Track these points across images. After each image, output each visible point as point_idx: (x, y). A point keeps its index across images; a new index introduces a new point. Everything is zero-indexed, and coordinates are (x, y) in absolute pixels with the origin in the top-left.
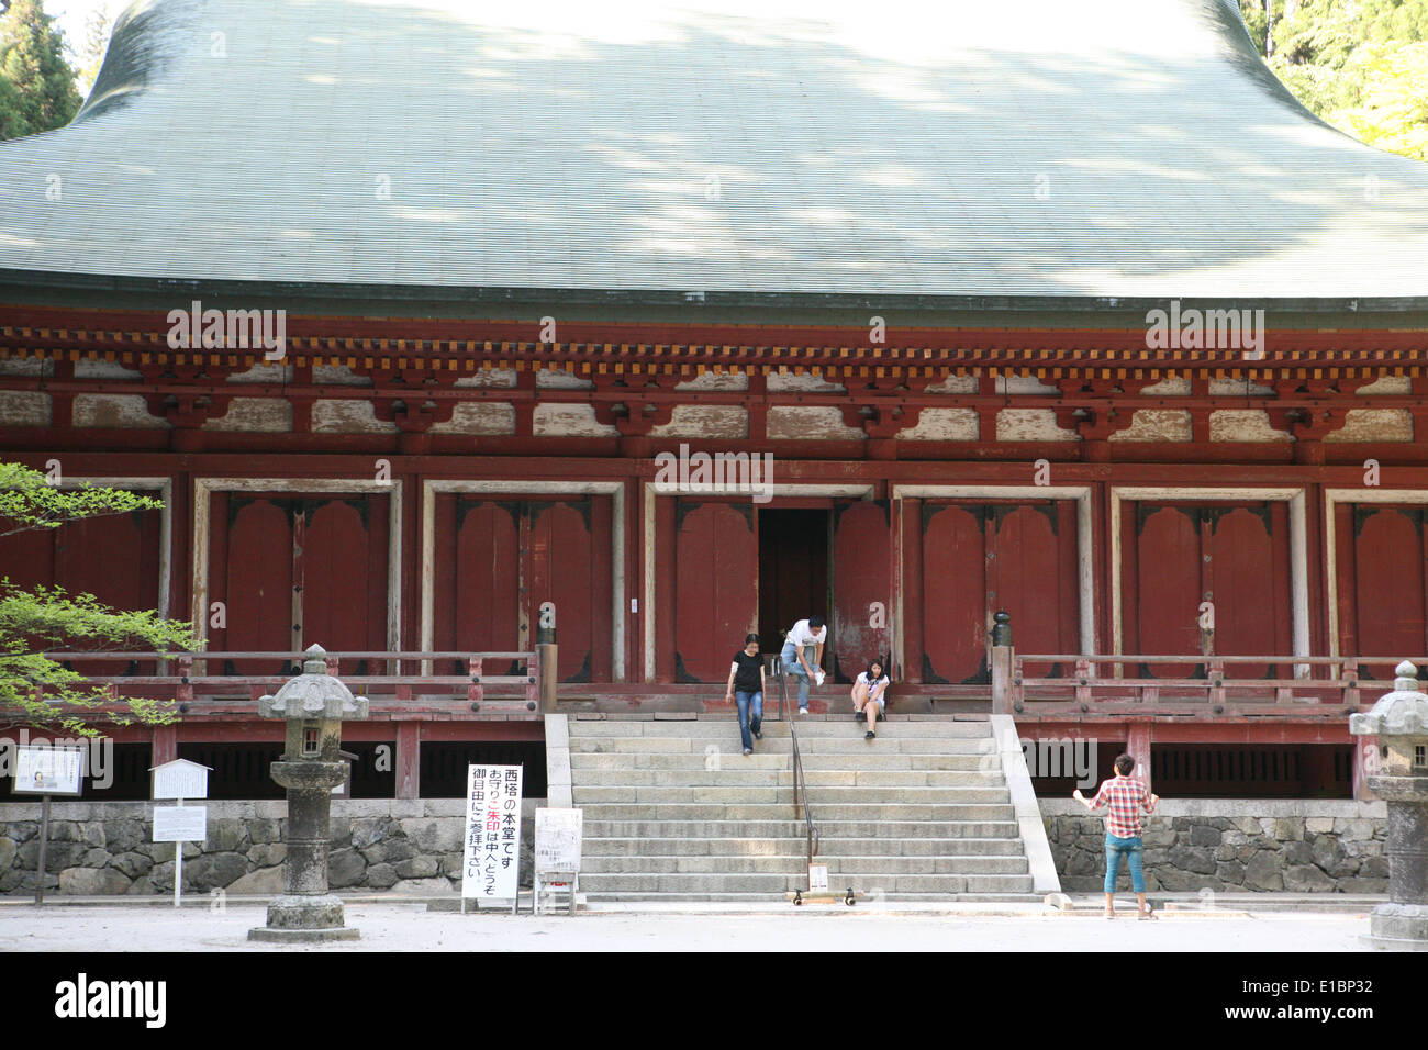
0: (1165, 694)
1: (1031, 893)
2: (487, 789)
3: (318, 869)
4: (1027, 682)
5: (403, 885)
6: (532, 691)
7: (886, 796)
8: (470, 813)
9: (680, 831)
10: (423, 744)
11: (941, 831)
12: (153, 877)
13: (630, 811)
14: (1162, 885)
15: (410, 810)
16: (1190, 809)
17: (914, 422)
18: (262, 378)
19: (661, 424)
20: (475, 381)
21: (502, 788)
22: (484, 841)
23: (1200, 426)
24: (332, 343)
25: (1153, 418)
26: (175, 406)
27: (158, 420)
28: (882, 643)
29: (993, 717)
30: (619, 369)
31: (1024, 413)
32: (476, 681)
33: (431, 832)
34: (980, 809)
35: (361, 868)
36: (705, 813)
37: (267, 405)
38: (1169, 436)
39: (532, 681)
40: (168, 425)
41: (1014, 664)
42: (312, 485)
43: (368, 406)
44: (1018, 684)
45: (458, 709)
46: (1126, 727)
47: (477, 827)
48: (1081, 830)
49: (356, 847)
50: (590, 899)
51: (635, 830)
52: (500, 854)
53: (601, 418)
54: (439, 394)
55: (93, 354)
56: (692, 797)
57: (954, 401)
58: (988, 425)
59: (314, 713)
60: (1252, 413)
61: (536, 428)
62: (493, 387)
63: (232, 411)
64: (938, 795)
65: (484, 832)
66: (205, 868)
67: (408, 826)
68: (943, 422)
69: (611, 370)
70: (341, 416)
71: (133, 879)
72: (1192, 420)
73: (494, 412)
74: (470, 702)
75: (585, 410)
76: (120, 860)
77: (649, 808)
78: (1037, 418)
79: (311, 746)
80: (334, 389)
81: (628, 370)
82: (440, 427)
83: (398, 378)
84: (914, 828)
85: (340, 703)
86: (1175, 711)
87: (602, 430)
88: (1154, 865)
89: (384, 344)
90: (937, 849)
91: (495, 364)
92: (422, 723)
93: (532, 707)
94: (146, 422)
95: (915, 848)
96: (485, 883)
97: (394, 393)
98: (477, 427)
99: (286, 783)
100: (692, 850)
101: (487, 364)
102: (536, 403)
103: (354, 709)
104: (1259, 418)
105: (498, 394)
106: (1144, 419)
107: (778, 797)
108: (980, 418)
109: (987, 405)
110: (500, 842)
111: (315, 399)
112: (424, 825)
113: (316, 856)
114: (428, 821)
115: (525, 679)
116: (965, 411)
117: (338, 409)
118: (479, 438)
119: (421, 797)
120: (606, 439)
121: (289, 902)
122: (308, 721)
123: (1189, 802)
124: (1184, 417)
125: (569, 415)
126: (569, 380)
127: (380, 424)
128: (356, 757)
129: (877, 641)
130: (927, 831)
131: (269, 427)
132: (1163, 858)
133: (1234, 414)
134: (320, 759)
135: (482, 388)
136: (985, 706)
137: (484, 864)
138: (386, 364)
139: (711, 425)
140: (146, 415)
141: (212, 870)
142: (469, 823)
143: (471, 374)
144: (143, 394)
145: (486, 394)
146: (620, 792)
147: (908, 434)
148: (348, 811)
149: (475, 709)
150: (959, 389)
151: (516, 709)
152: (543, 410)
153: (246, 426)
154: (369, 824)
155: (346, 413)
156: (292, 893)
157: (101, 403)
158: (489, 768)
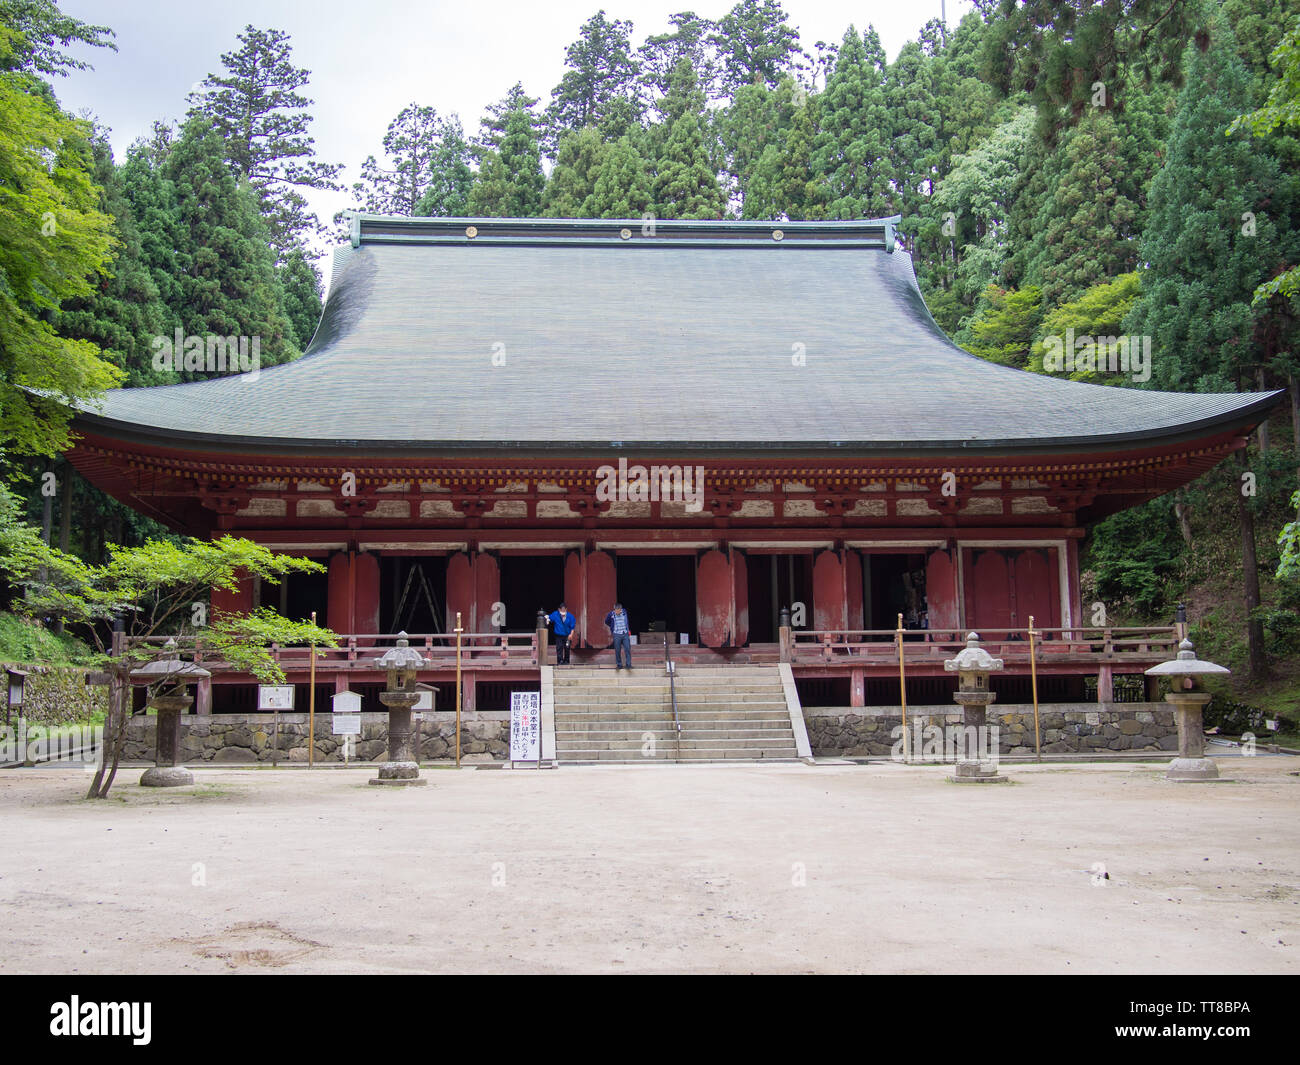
0: (871, 651)
1: (798, 758)
2: (522, 705)
3: (405, 748)
4: (798, 645)
5: (467, 757)
6: (535, 654)
7: (721, 708)
8: (513, 718)
9: (611, 728)
10: (477, 683)
11: (751, 726)
12: (337, 753)
13: (585, 717)
14: (871, 752)
15: (470, 717)
16: (885, 712)
17: (739, 508)
18: (395, 490)
19: (605, 511)
20: (505, 489)
21: (529, 704)
22: (521, 731)
23: (892, 508)
24: (426, 472)
25: (867, 504)
26: (349, 505)
27: (341, 513)
28: (725, 626)
29: (779, 665)
30: (579, 483)
31: (798, 502)
32: (505, 648)
33: (482, 729)
34: (771, 714)
35: (445, 748)
36: (625, 718)
37: (397, 503)
38: (875, 513)
39: (534, 648)
40: (345, 515)
41: (791, 636)
42: (420, 546)
43: (449, 504)
44: (794, 646)
45: (495, 663)
46: (851, 669)
47: (517, 724)
48: (827, 724)
49: (442, 737)
50: (559, 764)
51: (587, 727)
52: (529, 738)
53: (572, 508)
54: (488, 497)
55: (304, 479)
56: (618, 709)
57: (759, 496)
58: (779, 509)
59: (401, 667)
60: (918, 501)
61: (538, 514)
62: (515, 493)
63: (379, 507)
64: (750, 707)
65: (521, 727)
66: (364, 748)
67: (469, 726)
68: (755, 508)
69: (575, 483)
70: (435, 510)
71: (327, 754)
72: (888, 504)
73: (516, 506)
74: (502, 660)
75: (564, 504)
76: (320, 744)
77: (594, 716)
78: (805, 505)
79: (400, 685)
80: (432, 495)
81: (584, 483)
82: (487, 514)
83: (464, 489)
84: (736, 724)
85: (414, 662)
86: (876, 660)
87: (573, 514)
88: (866, 741)
89: (454, 472)
90: (747, 735)
91: (514, 480)
92: (477, 672)
93: (534, 663)
94: (334, 514)
95: (736, 735)
96: (522, 753)
97: (465, 497)
98: (506, 514)
99: (388, 704)
100: (618, 737)
101: (509, 481)
102: (538, 501)
103: (422, 665)
104: (922, 503)
105: (516, 497)
106: (861, 504)
107: (664, 709)
108: (775, 505)
109: (779, 497)
110: (529, 731)
111: (422, 501)
112: (478, 725)
113: (403, 741)
114: (481, 723)
115: (530, 648)
116: (766, 502)
117: (434, 506)
118: (507, 519)
119: (477, 710)
120: (576, 519)
121: (390, 765)
122: (399, 671)
123: (885, 708)
124: (883, 502)
125: (556, 507)
126: (555, 488)
127: (456, 513)
128: (438, 689)
129: (723, 625)
130: (742, 726)
131: (397, 515)
132: (870, 738)
133: (909, 501)
134: (405, 691)
135: (509, 493)
136: (777, 660)
137: (521, 743)
138: (456, 482)
139: (631, 511)
140: (334, 510)
141: (368, 749)
142: (512, 722)
143: (503, 486)
144: (333, 500)
145: (511, 496)
146: (580, 707)
147: (736, 514)
148: (438, 717)
149: (504, 664)
150: (763, 490)
151: (526, 663)
152: (542, 504)
153: (386, 515)
154: (449, 725)
155: (438, 507)
156: (391, 760)
157: (311, 504)
158: (522, 694)
